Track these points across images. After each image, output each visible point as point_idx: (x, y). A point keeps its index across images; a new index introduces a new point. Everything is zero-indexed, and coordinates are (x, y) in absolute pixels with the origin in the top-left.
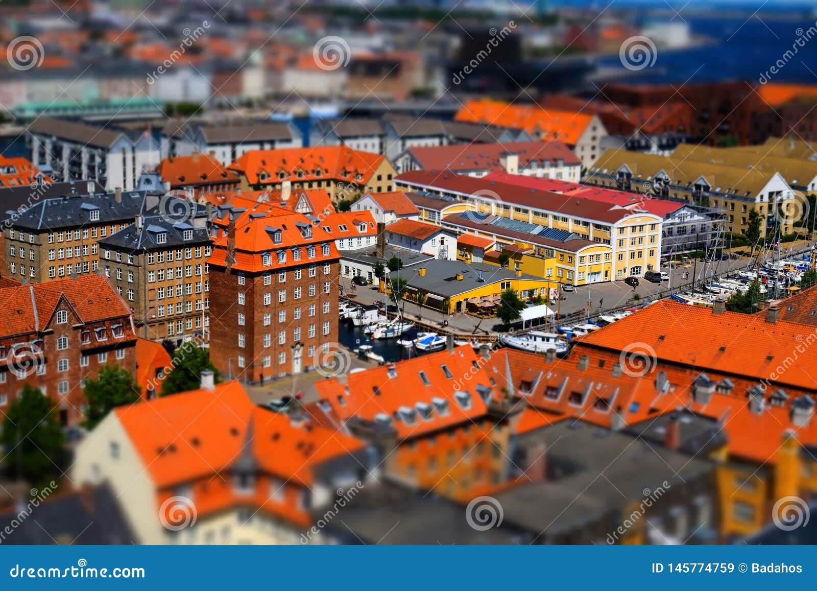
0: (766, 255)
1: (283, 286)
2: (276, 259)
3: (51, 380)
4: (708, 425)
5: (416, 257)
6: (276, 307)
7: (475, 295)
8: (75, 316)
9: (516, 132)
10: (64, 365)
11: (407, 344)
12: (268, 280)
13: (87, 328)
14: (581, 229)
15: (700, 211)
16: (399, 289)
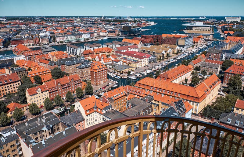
0: (162, 61)
1: (100, 73)
2: (99, 70)
3: (71, 88)
4: (151, 97)
5: (117, 64)
6: (99, 76)
7: (125, 70)
8: (74, 80)
9: (130, 44)
10: (73, 86)
11: (116, 78)
12: (98, 73)
13: (75, 82)
14: (138, 60)
15: (153, 56)
16: (115, 70)
